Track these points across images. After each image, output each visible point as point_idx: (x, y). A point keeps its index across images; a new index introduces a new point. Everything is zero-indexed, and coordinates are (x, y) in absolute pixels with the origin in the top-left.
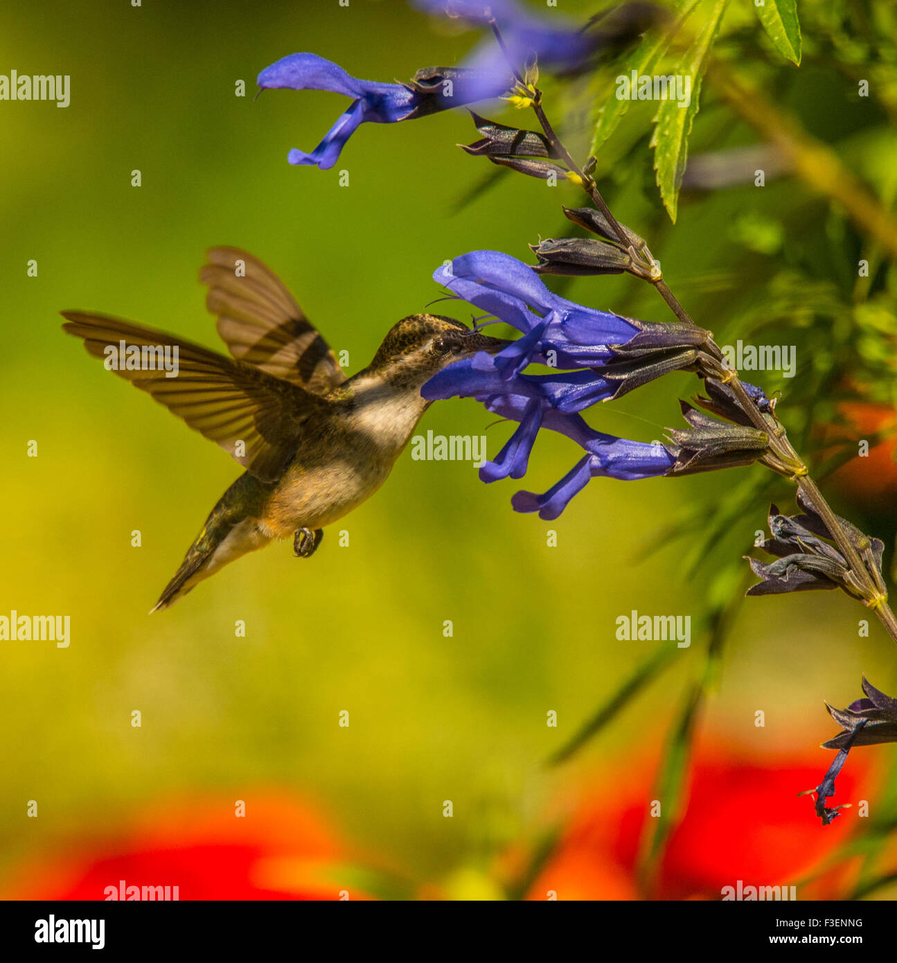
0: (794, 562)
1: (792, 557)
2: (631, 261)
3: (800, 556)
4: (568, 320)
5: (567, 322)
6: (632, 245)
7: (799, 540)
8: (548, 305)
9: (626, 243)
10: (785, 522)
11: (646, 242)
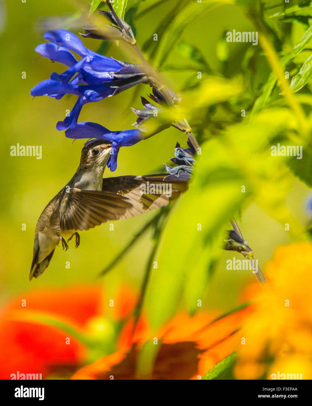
0: (182, 169)
1: (181, 166)
2: (123, 35)
3: (184, 166)
4: (93, 60)
5: (92, 62)
6: (125, 29)
7: (186, 159)
8: (84, 54)
9: (122, 27)
10: (181, 151)
11: (131, 28)
